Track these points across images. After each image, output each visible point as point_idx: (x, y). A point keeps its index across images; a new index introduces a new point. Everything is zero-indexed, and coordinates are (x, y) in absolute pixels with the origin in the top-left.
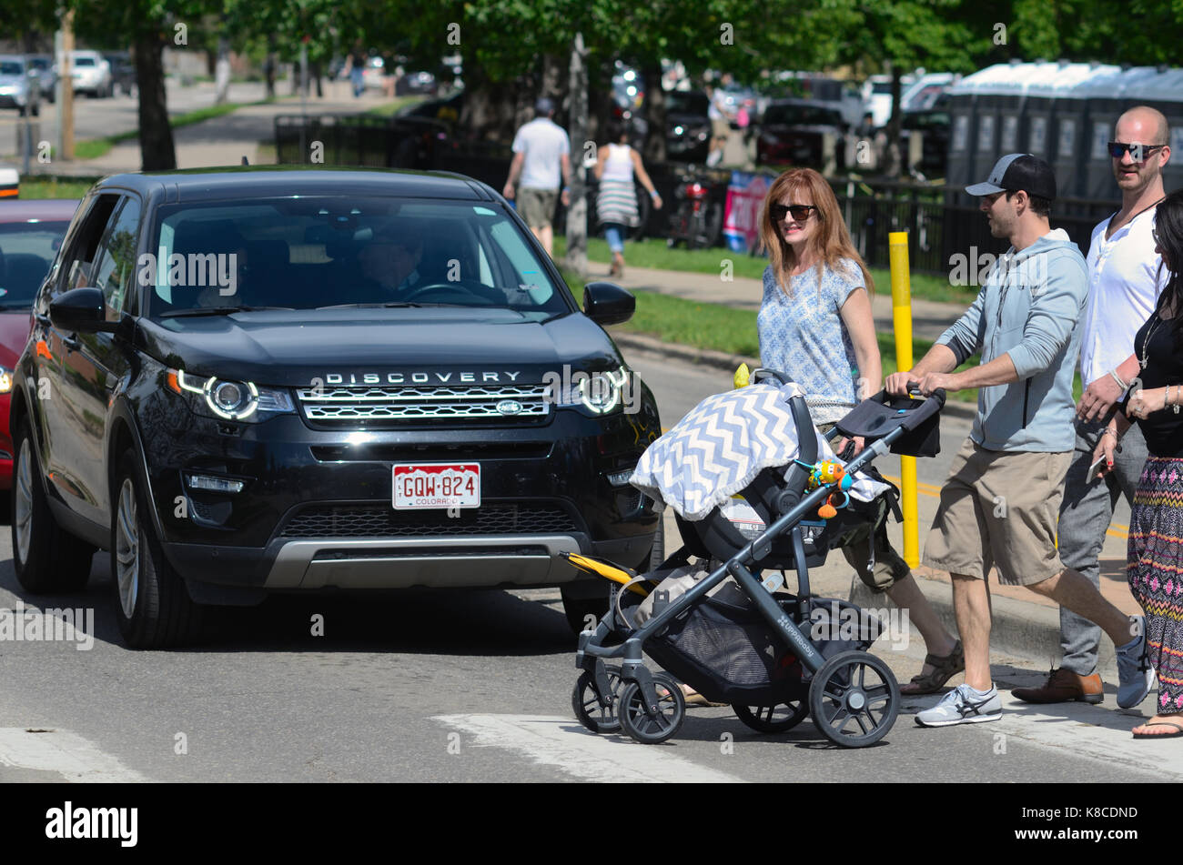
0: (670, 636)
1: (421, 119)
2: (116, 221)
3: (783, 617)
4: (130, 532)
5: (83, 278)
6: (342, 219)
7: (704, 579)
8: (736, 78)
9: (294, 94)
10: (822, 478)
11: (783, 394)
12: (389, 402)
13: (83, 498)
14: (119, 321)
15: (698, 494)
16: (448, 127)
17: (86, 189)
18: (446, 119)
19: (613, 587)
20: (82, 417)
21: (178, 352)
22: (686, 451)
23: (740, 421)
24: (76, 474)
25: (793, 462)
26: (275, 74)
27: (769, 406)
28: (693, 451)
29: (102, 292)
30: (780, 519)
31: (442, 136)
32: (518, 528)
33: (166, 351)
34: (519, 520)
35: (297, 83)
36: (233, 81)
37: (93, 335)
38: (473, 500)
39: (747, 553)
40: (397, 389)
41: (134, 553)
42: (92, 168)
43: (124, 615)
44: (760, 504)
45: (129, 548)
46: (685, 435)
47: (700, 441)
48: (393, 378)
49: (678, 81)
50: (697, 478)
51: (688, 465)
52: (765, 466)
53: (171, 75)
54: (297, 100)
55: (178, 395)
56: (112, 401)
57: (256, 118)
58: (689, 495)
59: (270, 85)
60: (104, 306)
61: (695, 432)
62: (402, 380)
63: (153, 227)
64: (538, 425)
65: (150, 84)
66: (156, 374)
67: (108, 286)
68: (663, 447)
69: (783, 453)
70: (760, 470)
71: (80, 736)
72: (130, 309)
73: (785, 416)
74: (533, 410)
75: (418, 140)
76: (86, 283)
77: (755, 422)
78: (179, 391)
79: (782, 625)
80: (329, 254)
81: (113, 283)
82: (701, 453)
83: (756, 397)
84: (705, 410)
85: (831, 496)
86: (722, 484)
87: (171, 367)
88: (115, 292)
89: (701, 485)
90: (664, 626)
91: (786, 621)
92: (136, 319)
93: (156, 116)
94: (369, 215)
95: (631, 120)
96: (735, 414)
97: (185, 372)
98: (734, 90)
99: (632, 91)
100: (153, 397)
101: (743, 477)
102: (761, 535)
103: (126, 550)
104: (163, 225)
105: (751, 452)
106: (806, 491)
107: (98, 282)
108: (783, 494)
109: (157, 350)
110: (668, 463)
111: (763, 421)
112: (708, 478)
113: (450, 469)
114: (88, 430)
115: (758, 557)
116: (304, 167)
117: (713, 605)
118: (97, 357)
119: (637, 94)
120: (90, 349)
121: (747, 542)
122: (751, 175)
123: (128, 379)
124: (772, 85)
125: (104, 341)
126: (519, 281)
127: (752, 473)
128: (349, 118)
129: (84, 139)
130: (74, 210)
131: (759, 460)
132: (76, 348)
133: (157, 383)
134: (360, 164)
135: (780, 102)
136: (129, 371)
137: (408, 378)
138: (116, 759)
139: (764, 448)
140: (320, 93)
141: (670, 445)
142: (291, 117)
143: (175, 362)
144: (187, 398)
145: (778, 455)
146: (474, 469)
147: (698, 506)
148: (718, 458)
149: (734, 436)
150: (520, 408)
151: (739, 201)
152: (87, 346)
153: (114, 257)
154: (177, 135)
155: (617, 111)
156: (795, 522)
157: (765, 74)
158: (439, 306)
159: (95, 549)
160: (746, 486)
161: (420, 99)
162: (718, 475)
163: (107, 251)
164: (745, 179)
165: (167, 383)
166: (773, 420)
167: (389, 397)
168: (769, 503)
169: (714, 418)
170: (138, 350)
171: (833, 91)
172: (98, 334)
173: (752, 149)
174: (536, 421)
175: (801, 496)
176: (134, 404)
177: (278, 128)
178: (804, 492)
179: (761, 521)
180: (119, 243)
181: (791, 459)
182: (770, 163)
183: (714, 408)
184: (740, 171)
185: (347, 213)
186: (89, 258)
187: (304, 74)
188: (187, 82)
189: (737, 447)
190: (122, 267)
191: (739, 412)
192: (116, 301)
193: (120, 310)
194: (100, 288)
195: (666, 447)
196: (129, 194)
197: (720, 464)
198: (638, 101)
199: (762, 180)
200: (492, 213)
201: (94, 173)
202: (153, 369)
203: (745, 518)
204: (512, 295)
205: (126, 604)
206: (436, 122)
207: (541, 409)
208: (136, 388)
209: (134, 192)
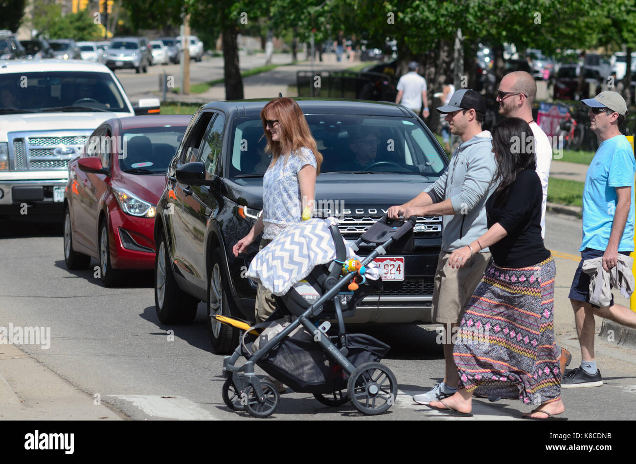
0: (270, 359)
1: (375, 73)
2: (211, 127)
3: (331, 346)
4: (217, 291)
5: (193, 156)
6: (332, 126)
7: (288, 327)
8: (543, 53)
9: (307, 60)
10: (349, 268)
11: (326, 224)
12: (356, 224)
13: (193, 274)
14: (213, 180)
15: (281, 281)
16: (389, 78)
17: (196, 109)
18: (388, 74)
19: (241, 332)
20: (193, 230)
21: (244, 196)
22: (274, 258)
23: (303, 240)
24: (189, 261)
25: (333, 260)
26: (297, 49)
27: (319, 231)
28: (278, 258)
29: (204, 165)
30: (327, 292)
31: (386, 83)
32: (424, 292)
33: (237, 196)
34: (425, 287)
35: (309, 54)
36: (274, 52)
37: (198, 187)
38: (400, 277)
39: (310, 312)
40: (360, 217)
41: (220, 303)
42: (200, 98)
43: (214, 336)
44: (316, 284)
45: (217, 300)
46: (273, 249)
47: (281, 252)
48: (358, 211)
49: (512, 54)
50: (280, 272)
51: (275, 266)
52: (317, 264)
53: (242, 49)
54: (309, 63)
55: (244, 219)
56: (208, 222)
57: (286, 72)
58: (276, 282)
59: (295, 55)
60: (205, 172)
61: (279, 247)
62: (363, 213)
63: (231, 130)
64: (435, 237)
65: (231, 55)
66: (232, 208)
67: (207, 161)
68: (262, 256)
69: (327, 256)
70: (314, 267)
71: (190, 400)
72: (218, 173)
73: (328, 236)
74: (433, 229)
75: (373, 84)
76: (195, 160)
77: (311, 240)
78: (244, 217)
79: (331, 350)
80: (325, 146)
81: (210, 160)
82: (282, 259)
83: (311, 226)
84: (284, 235)
85: (355, 278)
86: (294, 275)
87: (240, 204)
88: (211, 164)
89: (282, 276)
90: (266, 353)
91: (333, 348)
92: (222, 179)
93: (233, 71)
94: (347, 124)
95: (486, 75)
96: (300, 236)
97: (248, 207)
98: (542, 60)
99: (487, 59)
100: (231, 220)
101: (305, 271)
102: (317, 302)
103: (215, 302)
104: (237, 129)
105: (309, 257)
106: (341, 276)
107: (202, 159)
108: (329, 278)
109: (233, 195)
110: (265, 264)
111: (315, 239)
112: (287, 272)
113: (388, 260)
114: (196, 237)
115: (316, 314)
116: (312, 99)
117: (292, 341)
118: (201, 199)
119: (490, 61)
120: (197, 195)
121: (310, 305)
122: (551, 105)
123: (218, 210)
124: (562, 56)
125: (204, 190)
126: (426, 160)
127: (310, 268)
128: (336, 73)
129: (195, 83)
130: (189, 120)
131: (313, 261)
132: (189, 194)
133: (232, 213)
134: (342, 98)
135: (567, 66)
136: (218, 206)
137: (366, 211)
138: (209, 412)
139: (316, 254)
140: (321, 60)
141: (266, 254)
142: (306, 72)
143: (242, 202)
144: (248, 221)
145: (324, 257)
146: (401, 260)
147: (282, 288)
148: (291, 261)
149: (300, 249)
150: (426, 228)
151: (544, 118)
152: (195, 193)
153: (210, 146)
154: (244, 80)
155: (479, 70)
156: (336, 293)
157: (558, 51)
158: (383, 173)
159: (199, 301)
160: (307, 275)
161: (375, 63)
162: (292, 270)
163: (207, 142)
164: (548, 107)
165: (238, 213)
166: (321, 238)
167: (356, 221)
168: (321, 284)
169: (289, 239)
170: (223, 195)
171: (594, 60)
172: (201, 186)
173: (552, 91)
174: (434, 235)
175: (338, 279)
176: (220, 224)
177: (298, 77)
178: (340, 277)
179: (317, 294)
180: (213, 138)
181: (331, 260)
182: (560, 98)
183: (288, 234)
184: (545, 102)
185: (334, 123)
186: (197, 146)
187: (313, 49)
188: (250, 53)
189: (301, 255)
190: (215, 151)
191: (302, 235)
192: (211, 170)
193: (213, 174)
194: (203, 162)
195: (264, 256)
196: (218, 112)
197: (293, 264)
198: (491, 65)
199: (557, 107)
200: (413, 124)
201: (200, 101)
202: (230, 205)
203: (309, 293)
204: (421, 167)
205: (215, 330)
206: (383, 75)
207: (437, 229)
208: (222, 215)
209: (221, 111)
